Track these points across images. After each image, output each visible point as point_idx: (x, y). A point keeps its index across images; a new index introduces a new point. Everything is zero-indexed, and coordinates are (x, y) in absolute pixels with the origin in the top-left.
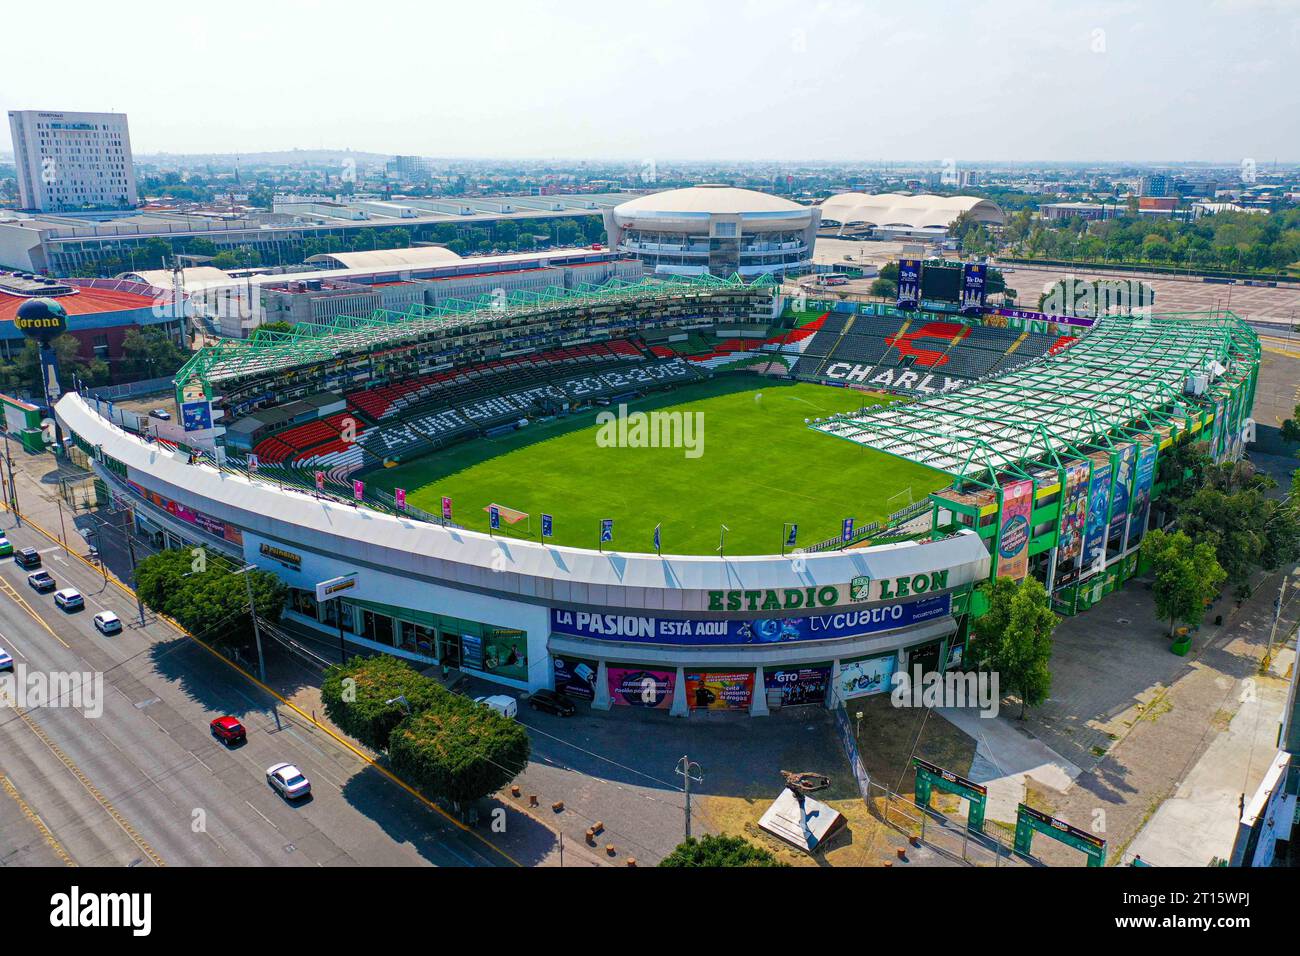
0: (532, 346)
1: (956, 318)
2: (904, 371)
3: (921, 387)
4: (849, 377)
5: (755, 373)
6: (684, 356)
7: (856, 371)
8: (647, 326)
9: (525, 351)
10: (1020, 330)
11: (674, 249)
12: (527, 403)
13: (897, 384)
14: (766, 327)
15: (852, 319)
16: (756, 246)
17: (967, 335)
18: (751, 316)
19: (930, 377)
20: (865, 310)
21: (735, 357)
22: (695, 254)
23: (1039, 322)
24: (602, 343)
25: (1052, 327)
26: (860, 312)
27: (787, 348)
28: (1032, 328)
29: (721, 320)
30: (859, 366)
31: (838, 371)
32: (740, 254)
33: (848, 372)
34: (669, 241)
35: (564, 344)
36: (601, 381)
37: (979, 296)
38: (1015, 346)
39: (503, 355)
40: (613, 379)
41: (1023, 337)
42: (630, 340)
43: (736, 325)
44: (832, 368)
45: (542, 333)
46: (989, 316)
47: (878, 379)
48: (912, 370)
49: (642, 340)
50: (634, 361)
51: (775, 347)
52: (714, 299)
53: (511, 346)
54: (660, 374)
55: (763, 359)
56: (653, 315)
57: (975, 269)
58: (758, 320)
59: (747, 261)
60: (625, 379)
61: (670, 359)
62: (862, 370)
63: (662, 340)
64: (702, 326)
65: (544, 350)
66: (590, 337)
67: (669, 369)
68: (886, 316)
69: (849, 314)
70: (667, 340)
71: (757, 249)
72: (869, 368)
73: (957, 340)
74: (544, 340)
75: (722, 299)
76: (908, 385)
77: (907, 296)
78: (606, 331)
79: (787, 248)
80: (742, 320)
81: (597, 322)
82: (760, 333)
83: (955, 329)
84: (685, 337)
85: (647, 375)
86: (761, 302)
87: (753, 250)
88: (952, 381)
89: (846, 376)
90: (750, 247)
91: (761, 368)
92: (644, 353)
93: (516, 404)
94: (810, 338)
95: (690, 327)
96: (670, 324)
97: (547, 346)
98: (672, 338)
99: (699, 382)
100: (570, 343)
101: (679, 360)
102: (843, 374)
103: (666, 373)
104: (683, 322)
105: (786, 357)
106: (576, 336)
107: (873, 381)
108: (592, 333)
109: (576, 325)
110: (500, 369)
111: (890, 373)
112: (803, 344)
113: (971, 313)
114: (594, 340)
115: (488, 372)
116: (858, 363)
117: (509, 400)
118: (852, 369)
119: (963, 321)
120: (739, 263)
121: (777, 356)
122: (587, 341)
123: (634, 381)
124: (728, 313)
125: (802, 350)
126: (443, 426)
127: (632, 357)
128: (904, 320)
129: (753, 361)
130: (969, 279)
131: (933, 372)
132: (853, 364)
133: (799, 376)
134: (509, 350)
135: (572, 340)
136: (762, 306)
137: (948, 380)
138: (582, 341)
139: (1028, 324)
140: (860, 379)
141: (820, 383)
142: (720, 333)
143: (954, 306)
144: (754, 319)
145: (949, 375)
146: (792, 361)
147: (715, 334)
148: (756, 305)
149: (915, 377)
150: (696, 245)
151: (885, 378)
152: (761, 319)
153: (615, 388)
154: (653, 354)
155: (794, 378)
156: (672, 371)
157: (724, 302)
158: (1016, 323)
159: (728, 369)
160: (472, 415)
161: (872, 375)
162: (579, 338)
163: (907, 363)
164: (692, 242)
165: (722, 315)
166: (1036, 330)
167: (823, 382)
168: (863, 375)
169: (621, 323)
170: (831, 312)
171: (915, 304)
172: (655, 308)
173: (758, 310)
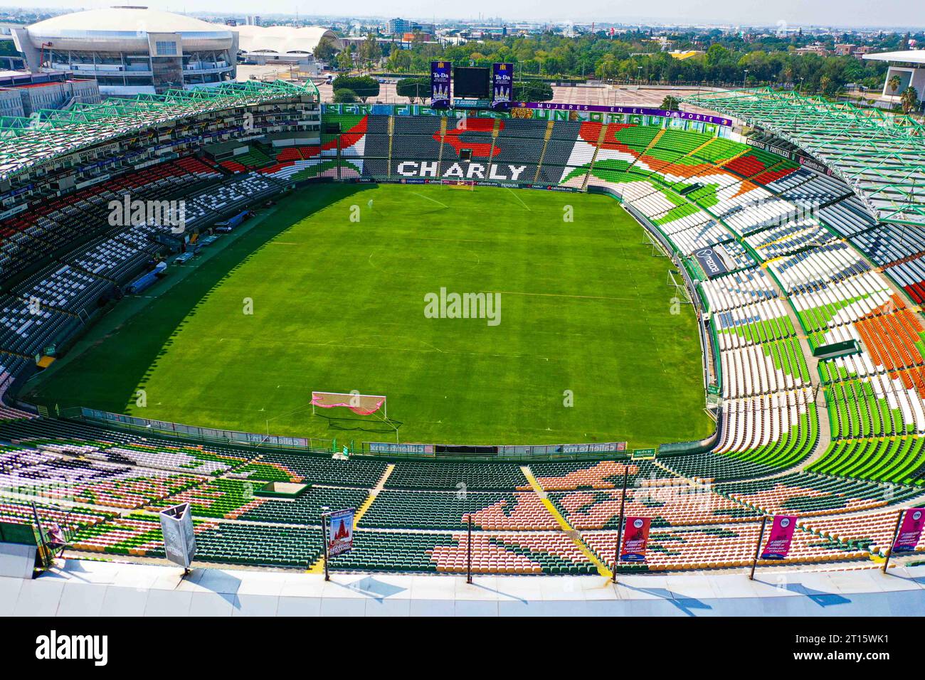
0: (105, 172)
1: (487, 113)
2: (468, 164)
3: (493, 176)
4: (423, 174)
5: (330, 180)
6: (255, 169)
7: (424, 168)
8: (206, 140)
9: (100, 179)
10: (545, 119)
11: (112, 69)
12: (144, 242)
13: (470, 175)
14: (317, 133)
15: (391, 121)
16: (193, 64)
17: (502, 127)
18: (300, 123)
19: (494, 167)
20: (400, 111)
21: (301, 165)
22: (137, 74)
23: (562, 111)
24: (171, 162)
25: (573, 114)
26: (396, 113)
27: (346, 151)
28: (555, 117)
29: (269, 129)
30: (424, 164)
31: (407, 169)
32: (183, 73)
33: (418, 169)
34: (103, 61)
35: (137, 167)
36: (199, 204)
37: (508, 91)
38: (548, 134)
39: (79, 186)
40: (208, 201)
41: (551, 125)
42: (195, 156)
43: (284, 134)
44: (400, 169)
45: (112, 157)
46: (516, 109)
47: (449, 172)
48: (473, 161)
49: (208, 156)
50: (213, 179)
51: (333, 151)
52: (261, 108)
53: (81, 175)
54: (247, 191)
55: (327, 166)
56: (210, 128)
57: (503, 67)
58: (305, 128)
59: (189, 79)
60: (220, 201)
61: (245, 174)
62: (430, 165)
63: (226, 155)
64: (255, 137)
65: (118, 176)
66: (157, 157)
67: (252, 184)
68: (421, 116)
69: (388, 116)
70: (232, 153)
71: (194, 67)
72: (434, 164)
73: (495, 132)
74: (113, 165)
75: (268, 108)
76: (481, 176)
77: (439, 96)
78: (170, 149)
79: (220, 66)
80: (290, 128)
81: (161, 138)
82: (314, 140)
83: (489, 123)
84: (246, 149)
85: (237, 194)
86: (306, 109)
87: (192, 69)
88: (517, 168)
89: (419, 172)
90: (188, 66)
91: (332, 172)
92: (217, 170)
93: (132, 245)
94: (363, 139)
95: (245, 139)
96: (225, 137)
97: (120, 172)
98: (237, 151)
99: (287, 194)
100: (142, 166)
101: (254, 174)
102: (415, 172)
103: (253, 189)
104: (236, 134)
105: (351, 161)
106: (143, 156)
107: (446, 175)
108: (159, 153)
109: (141, 144)
110: (83, 204)
111: (456, 165)
112: (360, 147)
113: (501, 107)
114: (164, 159)
115: (69, 210)
116: (424, 160)
117: (121, 240)
118: (420, 166)
119: (493, 115)
120: (183, 81)
121: (340, 161)
122: (157, 161)
123: (228, 200)
124: (277, 122)
125: (361, 152)
126: (72, 290)
127: (211, 175)
128: (440, 118)
129: (321, 168)
130: (498, 77)
131: (493, 162)
132: (419, 160)
133: (374, 177)
134: (82, 180)
135: (142, 161)
136: (309, 113)
137: (512, 167)
138: (153, 162)
139: (551, 113)
140: (433, 174)
141: (399, 182)
142: (276, 143)
143: (483, 103)
144: (301, 127)
145: (512, 163)
146: (359, 163)
147: (270, 145)
148: (304, 112)
149: (482, 168)
150: (134, 65)
151: (455, 171)
152: (307, 126)
153: (217, 211)
154: (226, 170)
155: (373, 180)
156: (256, 185)
157: (270, 111)
158: (541, 114)
159: (302, 178)
160: (94, 268)
161: (442, 170)
162: (148, 159)
163: (465, 155)
164: (128, 62)
165: (271, 125)
166: (559, 118)
167: (403, 181)
168: (434, 169)
169: (185, 139)
170: (368, 115)
171: (448, 102)
172: (211, 120)
173: (305, 117)
